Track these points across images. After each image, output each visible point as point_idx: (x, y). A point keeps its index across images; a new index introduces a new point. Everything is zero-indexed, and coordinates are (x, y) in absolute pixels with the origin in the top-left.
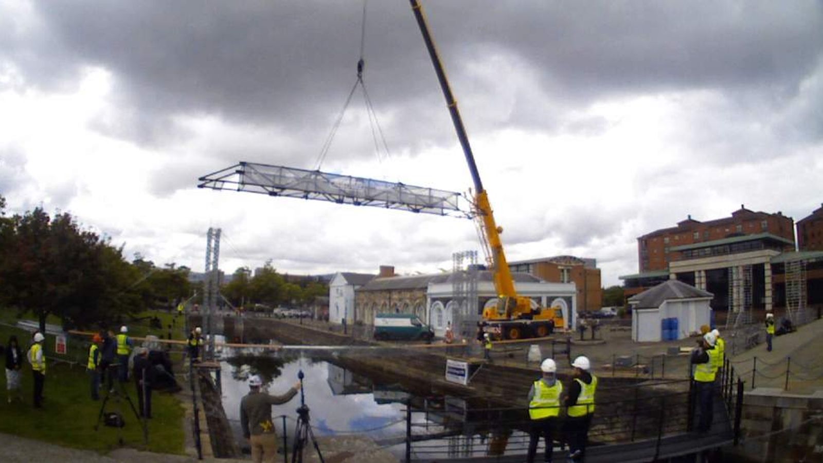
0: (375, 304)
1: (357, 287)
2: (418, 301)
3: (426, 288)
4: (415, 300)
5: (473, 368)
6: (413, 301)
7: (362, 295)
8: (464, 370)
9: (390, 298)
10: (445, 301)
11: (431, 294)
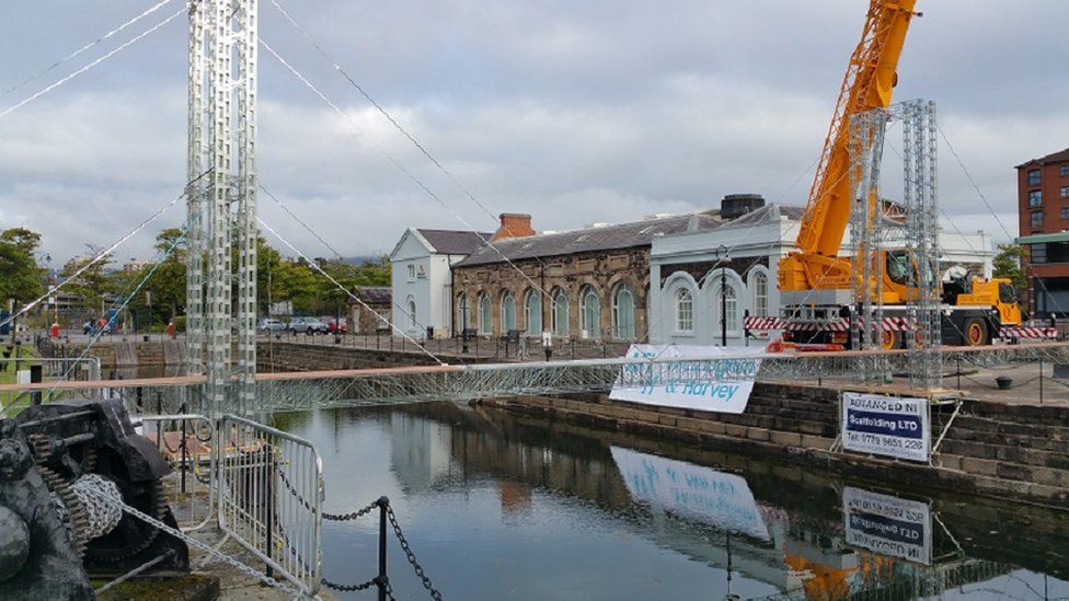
0: (504, 291)
1: (456, 259)
2: (616, 278)
3: (649, 246)
4: (609, 276)
5: (939, 412)
6: (604, 279)
7: (471, 275)
8: (917, 419)
9: (542, 275)
10: (699, 270)
11: (660, 258)
